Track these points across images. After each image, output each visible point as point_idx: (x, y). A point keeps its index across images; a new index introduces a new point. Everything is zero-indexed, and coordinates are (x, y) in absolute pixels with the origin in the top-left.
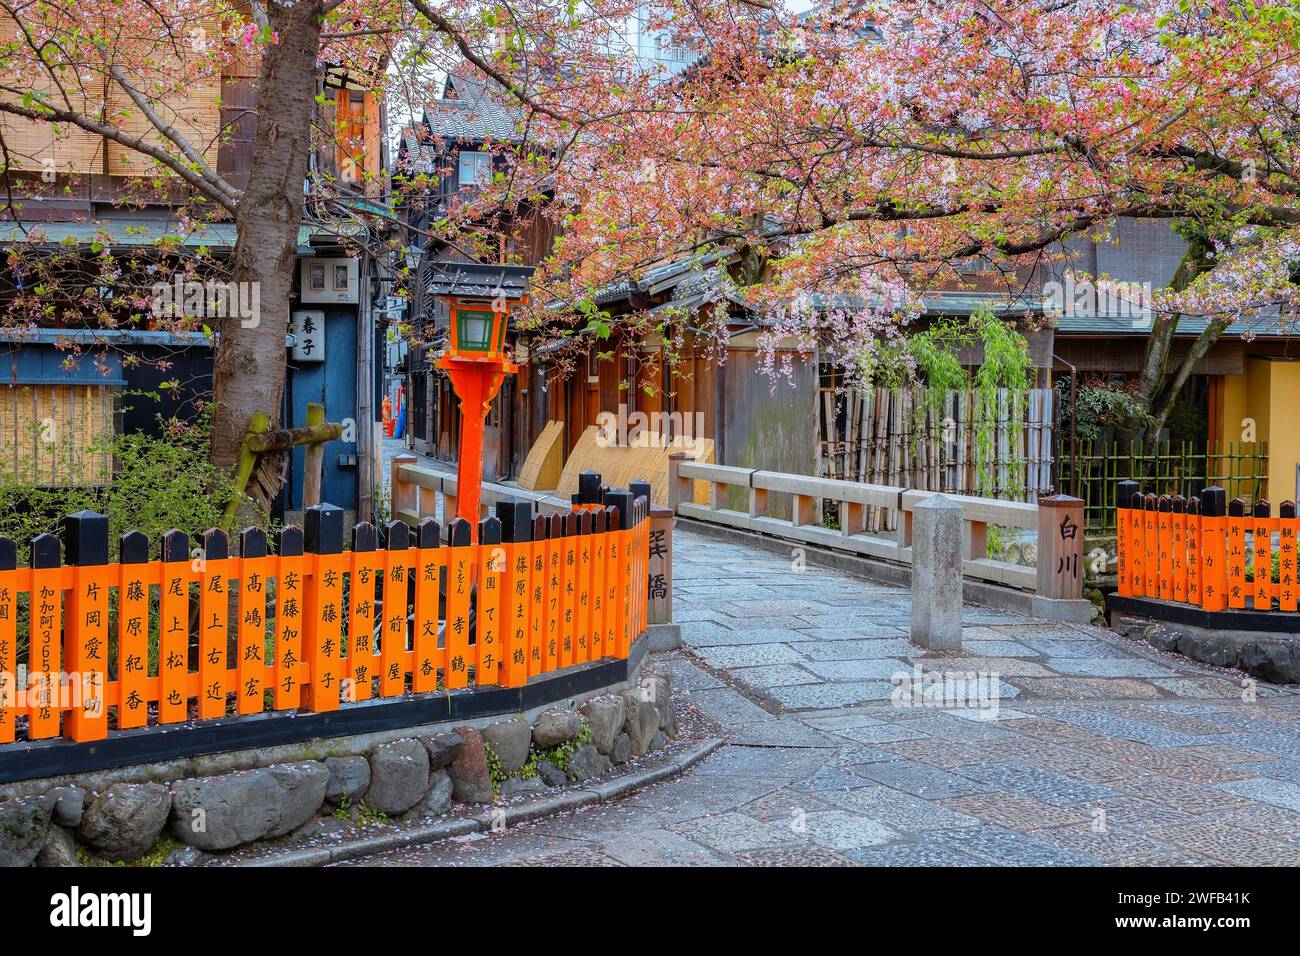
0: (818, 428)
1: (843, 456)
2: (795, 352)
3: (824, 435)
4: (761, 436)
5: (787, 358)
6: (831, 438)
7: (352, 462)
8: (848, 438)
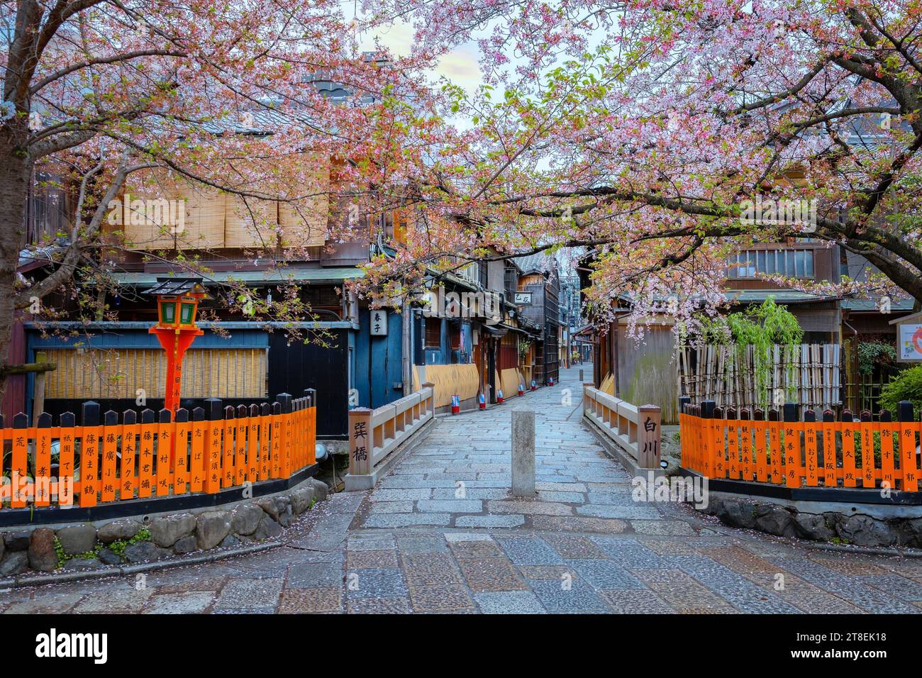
0: (678, 367)
1: (695, 383)
2: (644, 325)
3: (682, 371)
4: (642, 372)
5: (641, 329)
6: (686, 373)
7: (400, 386)
8: (698, 374)
